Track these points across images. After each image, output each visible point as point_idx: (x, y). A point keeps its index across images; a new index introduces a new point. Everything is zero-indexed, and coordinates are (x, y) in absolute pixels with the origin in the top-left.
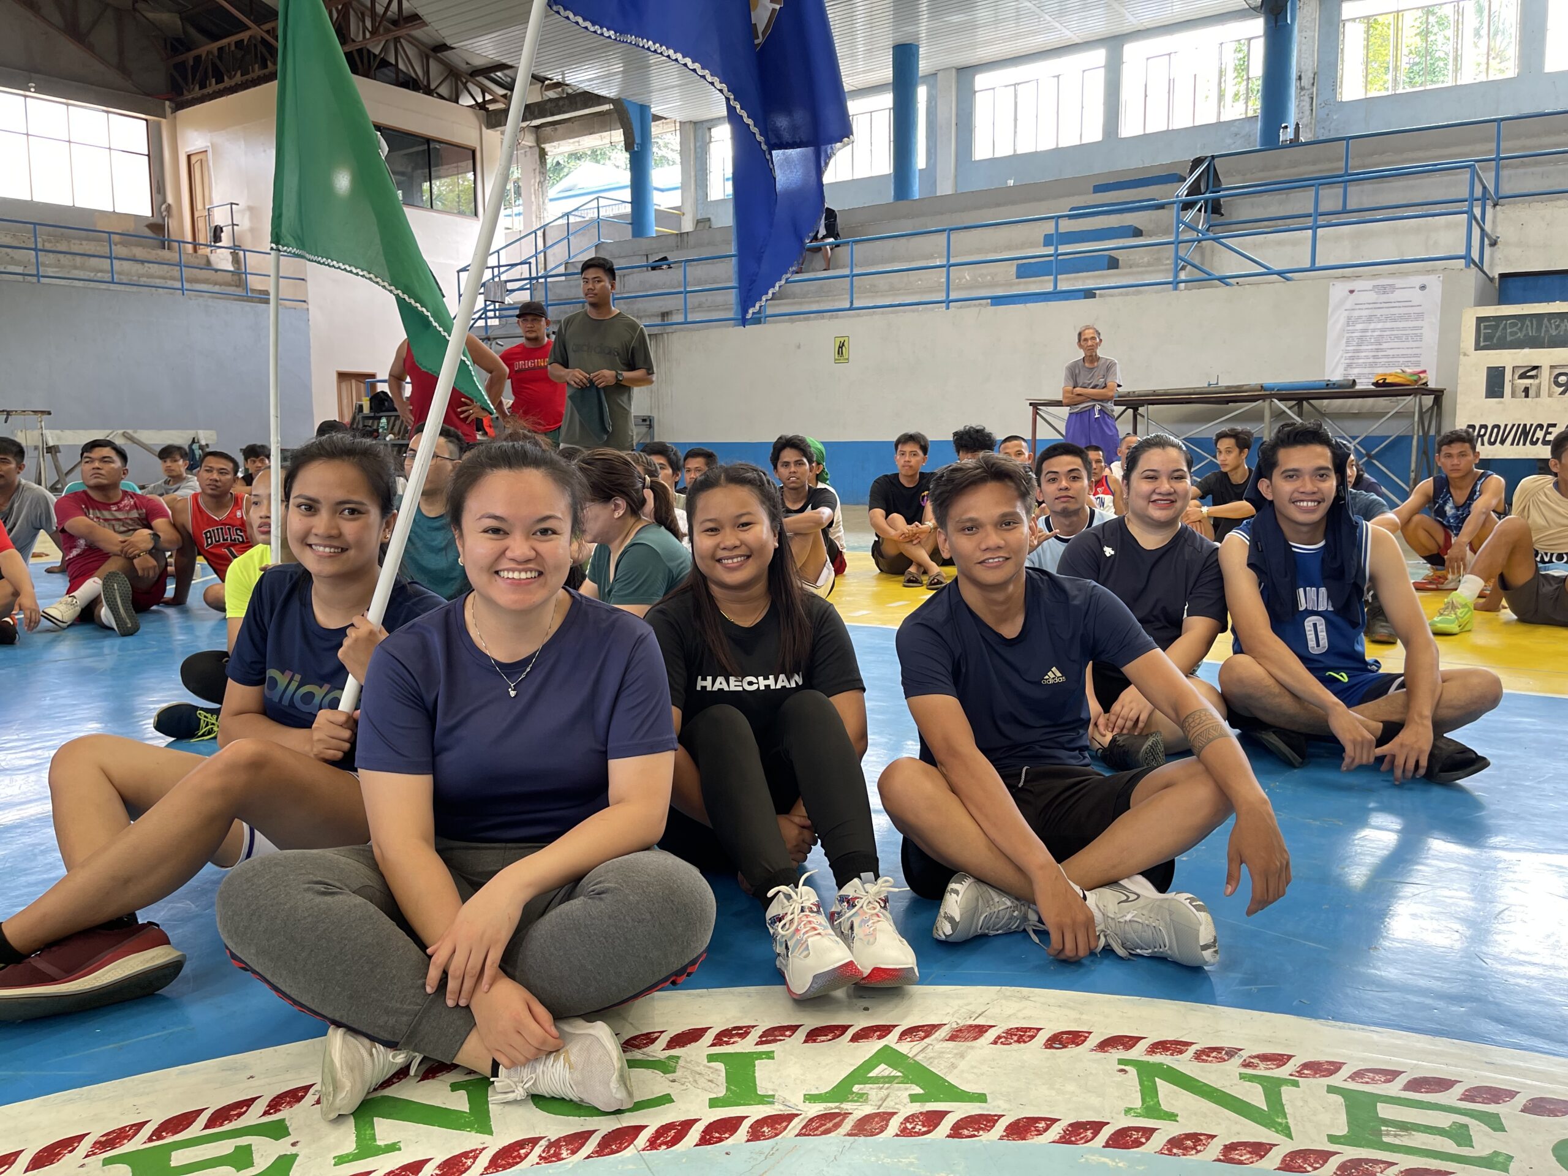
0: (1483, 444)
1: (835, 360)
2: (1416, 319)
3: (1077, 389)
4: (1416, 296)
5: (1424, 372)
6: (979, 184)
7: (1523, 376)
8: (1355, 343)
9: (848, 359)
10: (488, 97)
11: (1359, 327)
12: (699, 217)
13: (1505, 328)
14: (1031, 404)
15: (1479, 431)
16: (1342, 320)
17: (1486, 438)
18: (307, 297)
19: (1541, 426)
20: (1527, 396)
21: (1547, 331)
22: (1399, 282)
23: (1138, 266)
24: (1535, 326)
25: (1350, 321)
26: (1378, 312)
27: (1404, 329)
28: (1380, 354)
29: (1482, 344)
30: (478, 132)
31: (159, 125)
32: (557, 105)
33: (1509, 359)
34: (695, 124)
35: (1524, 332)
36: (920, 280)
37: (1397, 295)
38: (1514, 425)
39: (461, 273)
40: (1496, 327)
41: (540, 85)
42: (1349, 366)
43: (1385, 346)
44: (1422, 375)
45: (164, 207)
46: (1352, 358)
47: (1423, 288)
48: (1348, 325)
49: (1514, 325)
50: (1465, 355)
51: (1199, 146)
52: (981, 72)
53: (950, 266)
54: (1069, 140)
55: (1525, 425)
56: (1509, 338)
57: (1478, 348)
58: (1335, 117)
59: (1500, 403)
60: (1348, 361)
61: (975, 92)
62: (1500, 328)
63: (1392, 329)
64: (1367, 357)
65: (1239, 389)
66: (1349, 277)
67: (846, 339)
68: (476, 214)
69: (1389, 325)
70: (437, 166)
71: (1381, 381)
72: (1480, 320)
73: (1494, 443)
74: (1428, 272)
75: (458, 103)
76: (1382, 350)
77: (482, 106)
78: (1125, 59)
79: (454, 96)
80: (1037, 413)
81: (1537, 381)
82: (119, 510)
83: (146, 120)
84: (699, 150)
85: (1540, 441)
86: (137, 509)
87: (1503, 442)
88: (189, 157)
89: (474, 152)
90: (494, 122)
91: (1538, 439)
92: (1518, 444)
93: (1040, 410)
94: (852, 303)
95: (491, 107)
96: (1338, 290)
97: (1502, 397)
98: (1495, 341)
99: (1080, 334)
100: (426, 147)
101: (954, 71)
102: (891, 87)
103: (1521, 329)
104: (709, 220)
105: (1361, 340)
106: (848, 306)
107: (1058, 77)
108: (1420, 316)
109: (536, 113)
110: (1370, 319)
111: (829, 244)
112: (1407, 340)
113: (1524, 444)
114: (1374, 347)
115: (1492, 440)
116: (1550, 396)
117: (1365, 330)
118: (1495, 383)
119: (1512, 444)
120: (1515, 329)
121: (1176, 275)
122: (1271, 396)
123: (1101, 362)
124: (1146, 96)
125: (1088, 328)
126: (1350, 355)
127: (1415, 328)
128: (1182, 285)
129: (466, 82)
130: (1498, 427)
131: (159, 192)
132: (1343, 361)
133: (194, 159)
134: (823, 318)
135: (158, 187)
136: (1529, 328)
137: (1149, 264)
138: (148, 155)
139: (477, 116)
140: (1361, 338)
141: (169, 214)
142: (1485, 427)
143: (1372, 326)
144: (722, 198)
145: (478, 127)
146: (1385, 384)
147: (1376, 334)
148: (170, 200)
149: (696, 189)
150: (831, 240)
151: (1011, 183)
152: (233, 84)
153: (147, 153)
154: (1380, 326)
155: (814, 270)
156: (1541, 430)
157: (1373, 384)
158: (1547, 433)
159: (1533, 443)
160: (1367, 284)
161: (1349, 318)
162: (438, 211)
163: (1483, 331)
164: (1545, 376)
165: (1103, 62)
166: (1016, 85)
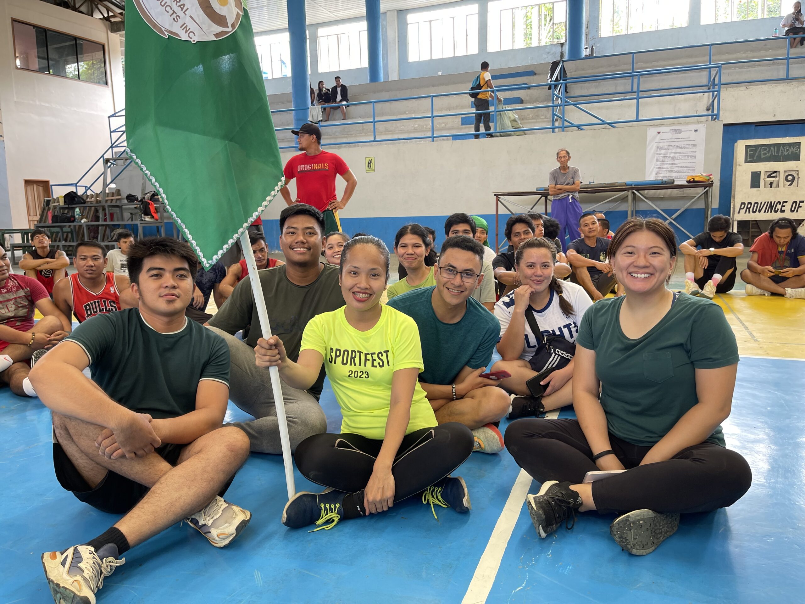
0: (749, 212)
1: (366, 170)
2: (693, 147)
3: (558, 186)
4: (693, 135)
5: (711, 175)
6: (412, 75)
7: (769, 176)
8: (661, 160)
9: (374, 170)
10: (111, 14)
11: (663, 151)
13: (760, 151)
14: (495, 195)
15: (748, 206)
16: (654, 148)
17: (751, 209)
18: (3, 133)
19: (779, 203)
20: (771, 187)
21: (782, 153)
22: (683, 128)
23: (527, 119)
24: (776, 150)
25: (658, 149)
26: (673, 144)
27: (687, 152)
28: (674, 166)
29: (748, 160)
30: (106, 34)
33: (763, 167)
35: (770, 153)
36: (403, 125)
37: (682, 135)
38: (765, 202)
39: (111, 118)
40: (755, 151)
42: (658, 172)
43: (676, 162)
44: (711, 177)
46: (660, 168)
47: (696, 131)
48: (657, 151)
49: (765, 149)
50: (739, 165)
51: (529, 58)
52: (411, 13)
53: (434, 117)
54: (460, 52)
55: (771, 202)
56: (763, 156)
57: (746, 162)
58: (598, 45)
59: (758, 190)
60: (657, 170)
61: (408, 24)
62: (758, 151)
63: (680, 153)
64: (667, 168)
65: (613, 185)
66: (657, 125)
67: (373, 158)
68: (106, 83)
69: (678, 150)
70: (82, 54)
71: (692, 180)
72: (747, 147)
73: (755, 212)
74: (699, 122)
75: (93, 16)
76: (675, 164)
77: (107, 19)
78: (489, 10)
79: (90, 13)
80: (499, 200)
81: (777, 179)
82: (8, 291)
85: (779, 210)
86: (23, 289)
87: (760, 211)
89: (104, 46)
90: (115, 28)
91: (778, 209)
92: (768, 212)
93: (500, 198)
94: (375, 137)
95: (113, 20)
96: (652, 132)
97: (759, 187)
98: (755, 158)
99: (558, 154)
100: (74, 42)
101: (396, 12)
102: (365, 18)
103: (768, 152)
105: (664, 159)
106: (372, 139)
107: (453, 18)
108: (694, 146)
110: (668, 147)
111: (344, 105)
112: (688, 159)
113: (771, 212)
114: (671, 162)
115: (754, 210)
116: (784, 187)
117: (666, 153)
118: (755, 180)
119: (765, 212)
120: (765, 152)
121: (553, 124)
122: (632, 189)
123: (570, 169)
124: (501, 31)
125: (562, 150)
126: (658, 166)
127: (692, 152)
128: (556, 130)
129: (98, 4)
130: (757, 203)
132: (655, 170)
134: (350, 147)
136: (773, 151)
137: (533, 118)
139: (105, 25)
140: (664, 157)
142: (750, 203)
143: (670, 151)
144: (281, 76)
145: (105, 31)
146: (694, 181)
147: (672, 155)
150: (345, 103)
151: (440, 73)
154: (674, 151)
155: (335, 120)
156: (780, 204)
157: (687, 182)
158: (783, 206)
159: (776, 212)
160: (667, 129)
161: (658, 147)
162: (83, 81)
163: (749, 153)
164: (782, 176)
165: (477, 12)
166: (430, 21)
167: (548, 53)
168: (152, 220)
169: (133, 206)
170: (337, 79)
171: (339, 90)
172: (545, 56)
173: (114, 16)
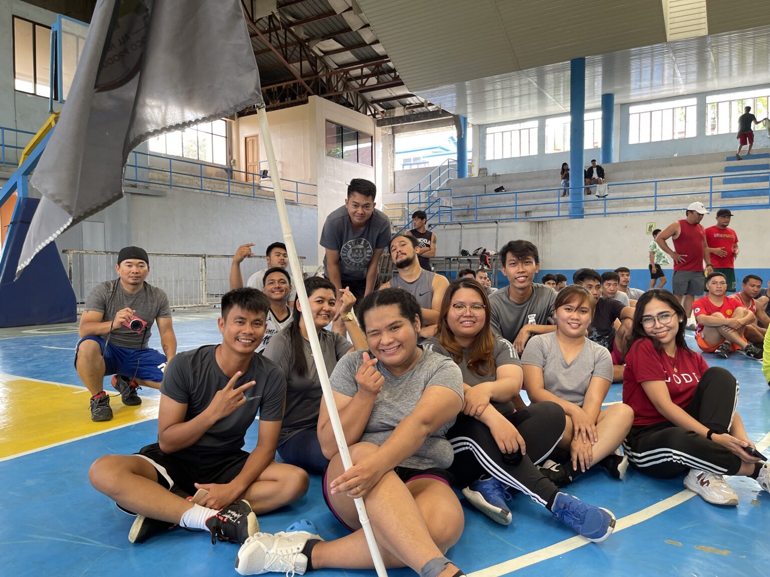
1: (647, 233)
12: (481, 167)
18: (317, 203)
30: (374, 128)
31: (231, 123)
32: (417, 117)
34: (479, 125)
39: (409, 194)
41: (403, 107)
45: (232, 161)
52: (633, 106)
53: (712, 193)
54: (679, 136)
61: (629, 114)
67: (653, 224)
68: (372, 165)
77: (374, 116)
78: (707, 102)
79: (365, 112)
83: (226, 121)
84: (481, 137)
88: (246, 138)
89: (372, 137)
90: (381, 123)
94: (656, 208)
100: (357, 135)
101: (619, 105)
102: (601, 109)
104: (486, 169)
106: (653, 209)
107: (673, 108)
109: (405, 120)
129: (370, 106)
131: (230, 154)
133: (248, 140)
135: (229, 152)
138: (226, 137)
139: (373, 120)
141: (234, 165)
145: (373, 126)
148: (235, 157)
149: (479, 155)
151: (676, 155)
152: (275, 106)
153: (225, 136)
165: (696, 104)
166: (651, 112)
167: (764, 136)
168: (488, 268)
169: (467, 258)
170: (593, 162)
171: (595, 170)
172: (761, 139)
173: (378, 114)
